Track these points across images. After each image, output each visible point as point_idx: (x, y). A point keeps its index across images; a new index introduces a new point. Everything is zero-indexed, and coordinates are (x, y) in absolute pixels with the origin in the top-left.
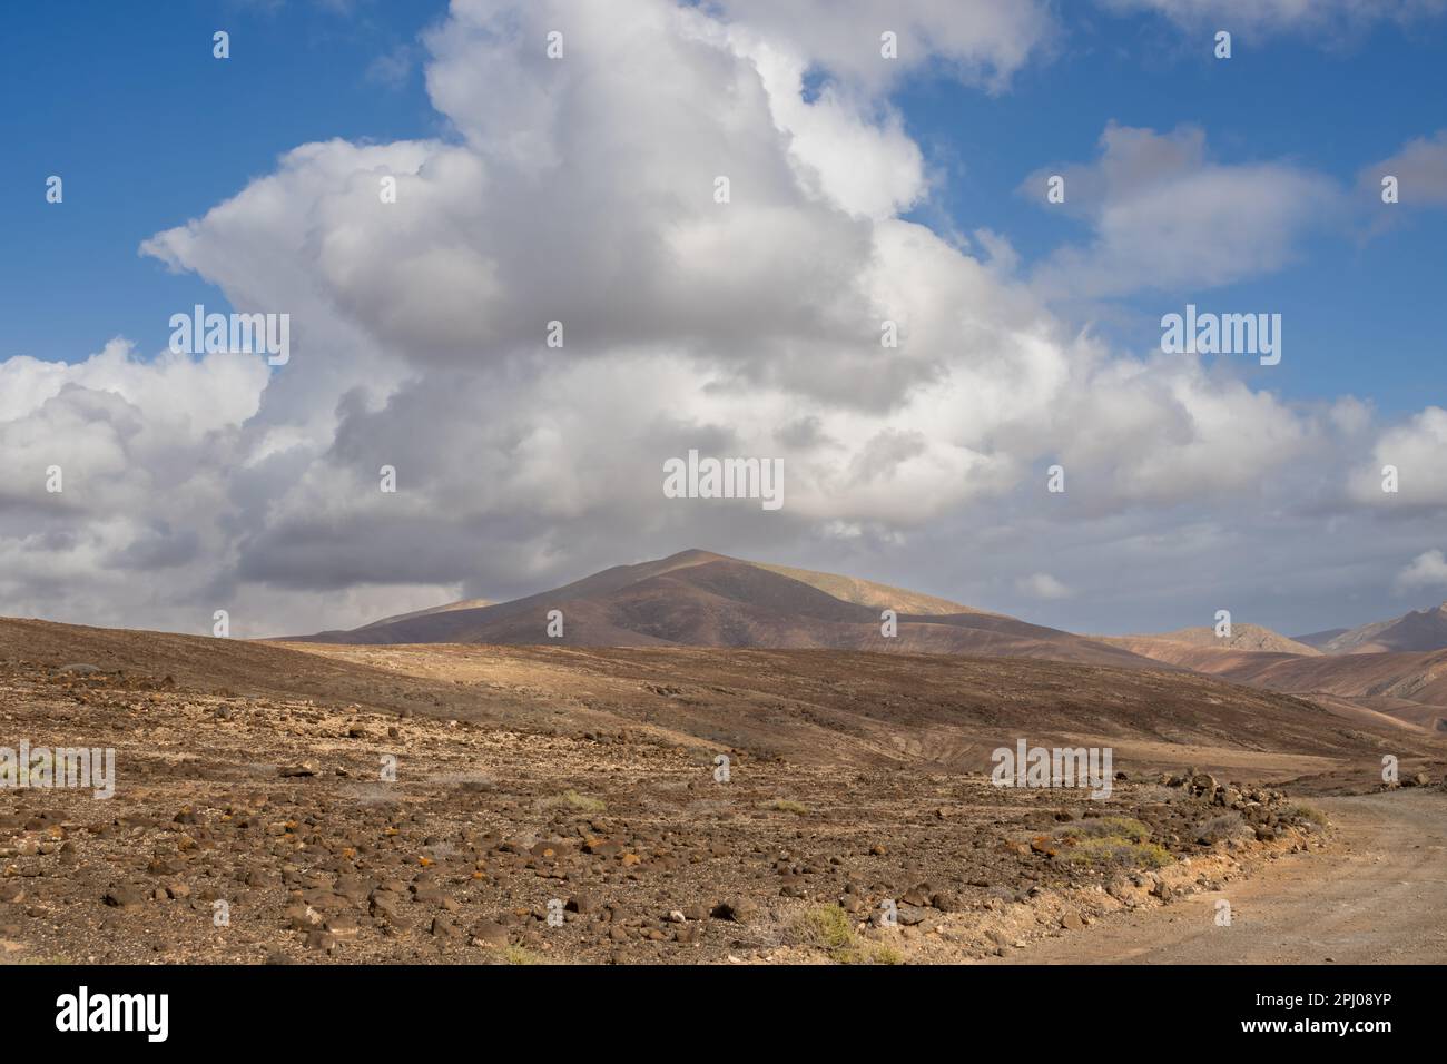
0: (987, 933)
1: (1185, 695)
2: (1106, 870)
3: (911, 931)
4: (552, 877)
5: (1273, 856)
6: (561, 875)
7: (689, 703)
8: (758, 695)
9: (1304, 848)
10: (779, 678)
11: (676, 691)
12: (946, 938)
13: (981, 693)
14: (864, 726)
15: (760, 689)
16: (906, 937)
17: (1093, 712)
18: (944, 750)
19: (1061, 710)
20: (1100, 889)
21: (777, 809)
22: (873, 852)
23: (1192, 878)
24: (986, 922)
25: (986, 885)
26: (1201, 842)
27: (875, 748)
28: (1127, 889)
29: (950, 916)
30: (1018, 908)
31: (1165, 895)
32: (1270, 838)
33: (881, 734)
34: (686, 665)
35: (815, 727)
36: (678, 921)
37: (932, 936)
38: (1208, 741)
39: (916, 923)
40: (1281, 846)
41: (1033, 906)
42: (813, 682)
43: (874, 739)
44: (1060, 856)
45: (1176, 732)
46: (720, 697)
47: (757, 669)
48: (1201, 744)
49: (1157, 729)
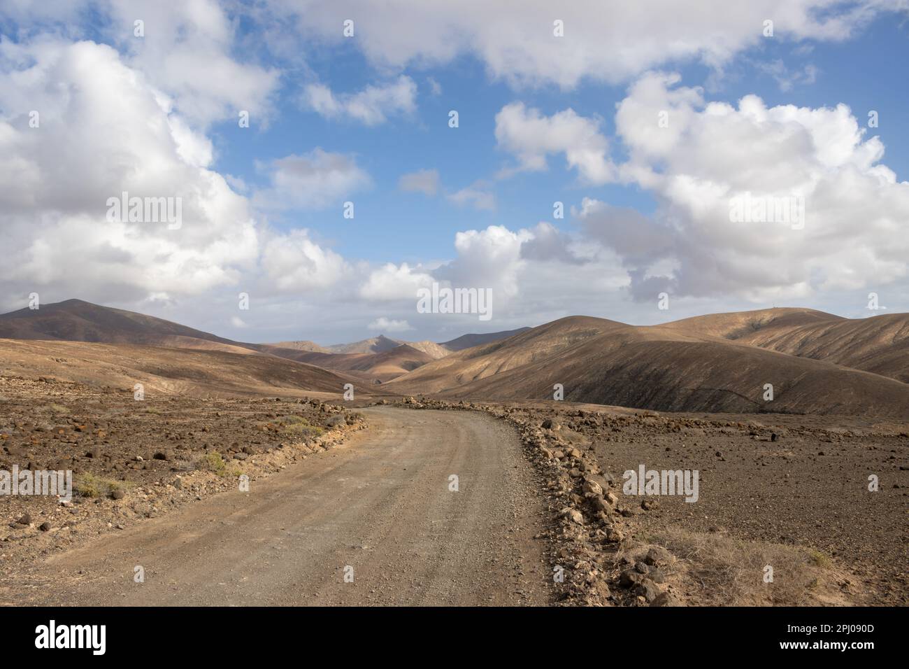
0: (269, 463)
1: (282, 368)
2: (301, 436)
3: (243, 462)
4: (69, 442)
5: (354, 431)
6: (74, 441)
7: (70, 366)
8: (103, 363)
9: (363, 428)
10: (112, 356)
11: (65, 361)
12: (256, 465)
13: (199, 365)
14: (149, 378)
15: (104, 361)
16: (241, 465)
17: (246, 374)
18: (183, 388)
19: (233, 373)
20: (304, 444)
21: (147, 412)
22: (204, 430)
23: (331, 440)
24: (268, 458)
25: (259, 443)
26: (329, 425)
27: (154, 387)
28: (312, 444)
29: (255, 456)
30: (278, 453)
31: (326, 446)
32: (352, 424)
33: (157, 381)
34: (69, 349)
35: (128, 378)
36: (140, 460)
37: (250, 464)
38: (290, 386)
39: (244, 460)
40: (356, 427)
41: (283, 451)
42: (128, 358)
43: (154, 383)
44: (281, 431)
45: (278, 383)
46: (86, 364)
47: (102, 352)
48: (288, 388)
49: (271, 381)
